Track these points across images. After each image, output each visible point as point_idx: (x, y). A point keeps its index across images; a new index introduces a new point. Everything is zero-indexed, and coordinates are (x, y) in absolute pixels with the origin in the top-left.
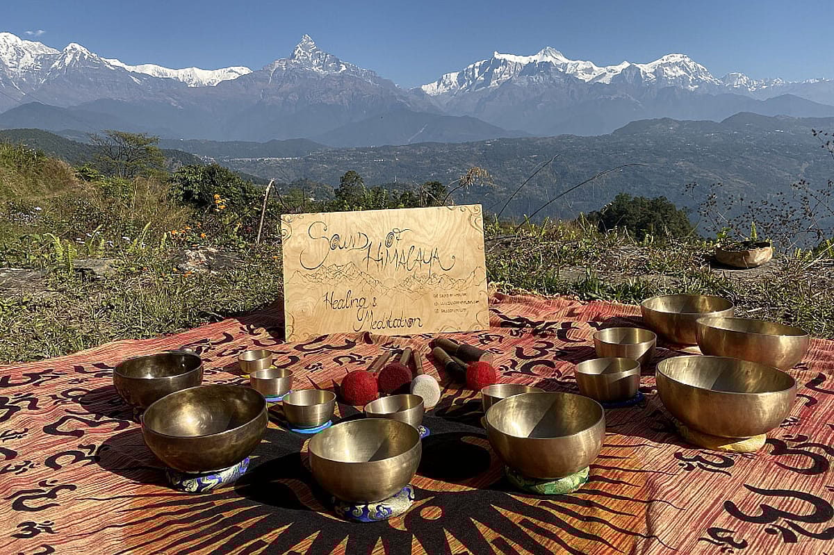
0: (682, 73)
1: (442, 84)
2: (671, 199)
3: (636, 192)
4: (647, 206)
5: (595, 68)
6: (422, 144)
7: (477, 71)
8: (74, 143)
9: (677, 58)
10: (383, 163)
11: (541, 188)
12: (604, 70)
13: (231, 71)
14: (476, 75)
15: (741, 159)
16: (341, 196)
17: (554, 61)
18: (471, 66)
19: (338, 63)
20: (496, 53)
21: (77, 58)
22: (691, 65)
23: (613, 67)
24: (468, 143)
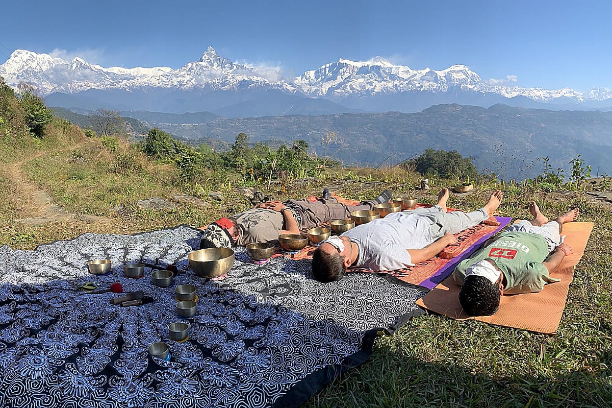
0: (464, 77)
1: (304, 78)
2: (459, 152)
3: (437, 147)
4: (446, 156)
5: (410, 70)
6: (292, 116)
7: (327, 69)
8: (76, 114)
9: (461, 67)
10: (263, 128)
11: (377, 145)
12: (415, 72)
13: (159, 70)
14: (327, 73)
15: (501, 131)
16: (235, 149)
17: (382, 65)
18: (324, 67)
19: (232, 64)
20: (340, 59)
21: (79, 66)
22: (469, 72)
23: (421, 71)
24: (323, 116)
